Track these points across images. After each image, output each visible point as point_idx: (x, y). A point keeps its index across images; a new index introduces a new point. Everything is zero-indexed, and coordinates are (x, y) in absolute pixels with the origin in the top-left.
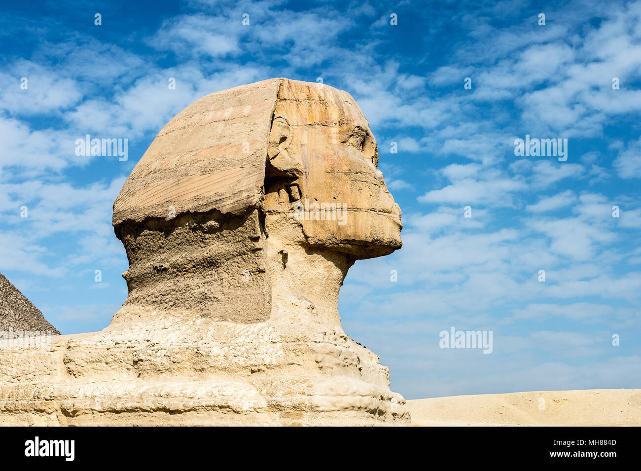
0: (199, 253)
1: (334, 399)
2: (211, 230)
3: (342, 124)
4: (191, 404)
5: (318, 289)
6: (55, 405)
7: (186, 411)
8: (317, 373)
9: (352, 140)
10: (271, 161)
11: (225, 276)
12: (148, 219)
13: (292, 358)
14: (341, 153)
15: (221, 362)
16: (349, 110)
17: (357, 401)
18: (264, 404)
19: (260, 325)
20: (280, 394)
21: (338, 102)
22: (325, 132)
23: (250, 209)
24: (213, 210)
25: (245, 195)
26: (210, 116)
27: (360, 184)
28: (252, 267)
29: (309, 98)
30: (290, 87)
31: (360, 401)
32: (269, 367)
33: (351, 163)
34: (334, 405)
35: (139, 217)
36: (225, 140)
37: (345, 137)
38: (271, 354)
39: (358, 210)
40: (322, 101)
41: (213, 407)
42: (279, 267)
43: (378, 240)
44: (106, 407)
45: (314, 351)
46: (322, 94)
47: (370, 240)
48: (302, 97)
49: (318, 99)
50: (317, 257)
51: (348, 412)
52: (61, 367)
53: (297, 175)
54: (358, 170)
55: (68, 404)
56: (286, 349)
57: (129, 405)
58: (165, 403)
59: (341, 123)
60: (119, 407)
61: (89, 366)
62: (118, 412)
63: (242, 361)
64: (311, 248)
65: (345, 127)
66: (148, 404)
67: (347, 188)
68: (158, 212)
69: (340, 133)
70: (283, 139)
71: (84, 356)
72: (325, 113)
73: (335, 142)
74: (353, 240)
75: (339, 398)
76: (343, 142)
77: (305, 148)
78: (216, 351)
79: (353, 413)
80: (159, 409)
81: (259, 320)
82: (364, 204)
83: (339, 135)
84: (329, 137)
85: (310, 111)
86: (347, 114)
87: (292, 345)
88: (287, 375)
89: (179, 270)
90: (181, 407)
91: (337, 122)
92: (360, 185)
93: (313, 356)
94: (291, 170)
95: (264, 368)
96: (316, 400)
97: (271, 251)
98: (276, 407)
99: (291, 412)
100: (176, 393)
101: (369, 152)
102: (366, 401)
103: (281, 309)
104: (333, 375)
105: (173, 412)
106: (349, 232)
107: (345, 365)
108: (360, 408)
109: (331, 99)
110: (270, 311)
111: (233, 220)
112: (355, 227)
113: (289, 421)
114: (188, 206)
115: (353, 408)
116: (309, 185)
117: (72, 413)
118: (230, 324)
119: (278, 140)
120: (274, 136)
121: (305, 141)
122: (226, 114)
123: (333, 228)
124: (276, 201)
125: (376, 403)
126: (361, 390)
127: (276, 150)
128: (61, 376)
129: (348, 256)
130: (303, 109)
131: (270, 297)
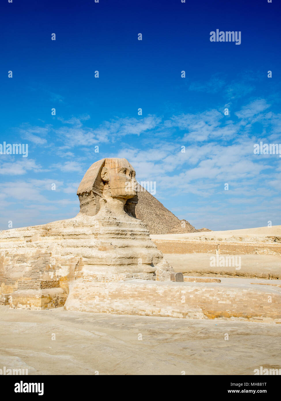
0: (87, 201)
1: (104, 232)
2: (88, 196)
4: (79, 233)
5: (115, 207)
6: (61, 234)
7: (79, 235)
8: (102, 226)
9: (121, 171)
11: (90, 206)
14: (118, 175)
15: (86, 225)
16: (121, 164)
18: (91, 233)
19: (93, 216)
20: (94, 231)
21: (118, 163)
23: (91, 191)
24: (87, 192)
27: (122, 182)
28: (93, 204)
29: (112, 162)
30: (107, 160)
31: (111, 232)
33: (120, 177)
34: (104, 233)
37: (119, 171)
38: (94, 223)
39: (121, 188)
40: (114, 163)
41: (82, 234)
42: (103, 202)
44: (67, 234)
45: (101, 222)
46: (114, 161)
47: (125, 195)
48: (110, 162)
50: (115, 199)
51: (107, 234)
52: (63, 226)
53: (109, 181)
54: (121, 179)
55: (63, 234)
57: (70, 234)
58: (75, 233)
59: (118, 168)
61: (67, 226)
62: (69, 235)
63: (89, 224)
64: (114, 197)
66: (73, 234)
67: (119, 183)
69: (118, 170)
70: (106, 173)
71: (66, 224)
72: (115, 166)
73: (117, 172)
75: (105, 231)
77: (110, 175)
81: (94, 215)
82: (123, 186)
84: (115, 171)
85: (112, 165)
86: (120, 165)
89: (84, 205)
91: (117, 167)
93: (101, 223)
94: (107, 180)
95: (92, 226)
96: (100, 232)
97: (101, 199)
98: (93, 234)
99: (96, 235)
100: (77, 231)
101: (128, 173)
102: (113, 232)
103: (100, 212)
104: (105, 226)
105: (77, 235)
106: (120, 193)
107: (110, 224)
108: (111, 233)
109: (116, 162)
110: (96, 213)
111: (89, 194)
112: (121, 192)
113: (95, 237)
114: (84, 191)
115: (109, 233)
116: (111, 183)
117: (63, 236)
118: (89, 216)
119: (104, 173)
120: (103, 173)
121: (110, 173)
122: (94, 168)
123: (117, 193)
124: (106, 187)
125: (117, 232)
126: (112, 230)
127: (103, 176)
128: (63, 228)
129: (124, 198)
130: (110, 165)
131: (98, 210)
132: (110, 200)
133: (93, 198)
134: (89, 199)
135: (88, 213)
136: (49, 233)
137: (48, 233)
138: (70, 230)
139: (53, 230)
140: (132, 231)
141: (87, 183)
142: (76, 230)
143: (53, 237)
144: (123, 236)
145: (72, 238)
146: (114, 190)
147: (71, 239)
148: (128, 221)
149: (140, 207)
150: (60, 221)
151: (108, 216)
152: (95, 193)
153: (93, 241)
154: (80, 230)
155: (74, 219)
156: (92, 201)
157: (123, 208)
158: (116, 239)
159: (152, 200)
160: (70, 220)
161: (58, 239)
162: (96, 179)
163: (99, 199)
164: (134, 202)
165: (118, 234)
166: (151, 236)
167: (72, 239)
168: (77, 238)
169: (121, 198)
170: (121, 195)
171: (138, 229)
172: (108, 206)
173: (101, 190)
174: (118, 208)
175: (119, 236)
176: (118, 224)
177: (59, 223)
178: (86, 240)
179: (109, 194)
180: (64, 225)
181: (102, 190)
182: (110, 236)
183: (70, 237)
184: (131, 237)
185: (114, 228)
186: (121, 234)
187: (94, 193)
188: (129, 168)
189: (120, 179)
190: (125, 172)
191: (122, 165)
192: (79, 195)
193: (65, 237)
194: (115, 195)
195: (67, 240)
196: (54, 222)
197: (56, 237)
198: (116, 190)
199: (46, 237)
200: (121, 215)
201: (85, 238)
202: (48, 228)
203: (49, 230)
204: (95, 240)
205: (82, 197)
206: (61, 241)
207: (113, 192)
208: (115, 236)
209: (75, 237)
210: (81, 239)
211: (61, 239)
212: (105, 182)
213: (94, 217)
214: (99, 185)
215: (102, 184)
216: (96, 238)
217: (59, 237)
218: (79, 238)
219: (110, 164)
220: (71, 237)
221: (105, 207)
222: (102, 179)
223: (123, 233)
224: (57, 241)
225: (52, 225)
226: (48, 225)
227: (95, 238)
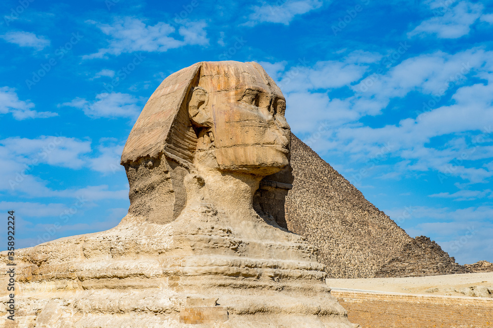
0: (148, 181)
1: (196, 268)
2: (151, 168)
3: (238, 88)
4: (127, 273)
5: (229, 198)
6: (75, 275)
7: (125, 277)
8: (191, 253)
9: (245, 98)
10: (193, 118)
11: (157, 195)
13: (178, 244)
14: (235, 109)
15: (146, 248)
16: (244, 78)
17: (213, 269)
18: (161, 272)
19: (167, 225)
20: (169, 266)
21: (237, 74)
22: (226, 95)
23: (160, 154)
24: (148, 156)
26: (162, 92)
28: (167, 189)
29: (219, 74)
30: (207, 68)
31: (216, 269)
32: (167, 250)
33: (241, 114)
34: (196, 272)
37: (240, 97)
38: (167, 243)
39: (247, 145)
40: (226, 75)
41: (136, 275)
42: (195, 186)
43: (263, 164)
44: (93, 276)
45: (189, 240)
46: (226, 70)
47: (257, 164)
48: (214, 73)
49: (223, 73)
50: (228, 177)
51: (206, 276)
52: (80, 252)
53: (210, 126)
54: (246, 119)
55: (80, 274)
56: (175, 239)
57: (102, 274)
58: (116, 273)
59: (236, 88)
60: (98, 276)
61: (93, 252)
62: (98, 278)
63: (154, 247)
64: (225, 172)
65: (239, 90)
66: (109, 274)
67: (238, 131)
69: (236, 95)
70: (202, 102)
71: (90, 246)
72: (227, 82)
73: (232, 101)
74: (247, 165)
75: (200, 268)
76: (238, 101)
77: (214, 107)
78: (143, 241)
79: (211, 276)
80: (114, 277)
81: (168, 222)
82: (251, 141)
83: (235, 96)
84: (229, 99)
85: (219, 82)
86: (241, 81)
87: (178, 237)
88: (175, 254)
89: (142, 192)
90: (123, 275)
91: (234, 87)
92: (247, 129)
93: (189, 243)
94: (205, 123)
95: (164, 251)
96: (186, 269)
97: (189, 177)
98: (166, 274)
99: (173, 277)
100: (121, 267)
101: (265, 103)
102: (222, 269)
103: (184, 214)
104: (201, 254)
105: (120, 278)
106: (243, 160)
107: (215, 247)
108: (216, 273)
109: (232, 72)
110: (176, 216)
111: (156, 161)
112: (246, 156)
113: (172, 282)
114: (140, 153)
115: (210, 273)
116: (217, 131)
117: (81, 279)
118: (155, 225)
119: (196, 104)
120: (193, 102)
121: (215, 103)
122: (168, 90)
123: (232, 158)
124: (203, 142)
125: (234, 270)
126: (218, 263)
127: (196, 111)
128: (80, 258)
129: (252, 175)
130: (215, 81)
131: (180, 207)
132: (213, 179)
133: (166, 172)
134: (155, 177)
135: (152, 215)
136: (42, 271)
137: (38, 272)
138: (102, 263)
139: (54, 263)
140: (275, 267)
141: (151, 130)
142: (118, 265)
143: (51, 285)
144: (251, 282)
145: (107, 287)
146: (226, 151)
147: (103, 288)
148: (264, 238)
149: (298, 200)
150: (73, 239)
151: (209, 225)
152: (173, 160)
153: (165, 297)
154: (128, 264)
155: (112, 234)
156: (162, 181)
157: (249, 201)
158: (231, 290)
159: (331, 180)
160: (101, 235)
161: (65, 288)
162: (176, 121)
163: (183, 175)
164: (280, 185)
165: (237, 275)
166: (330, 283)
167: (105, 290)
168: (120, 287)
169: (244, 173)
171: (292, 262)
172: (207, 196)
173: (189, 150)
174: (235, 200)
175: (239, 282)
176: (236, 248)
177: (69, 245)
178: (145, 290)
179: (210, 161)
180: (84, 249)
181: (193, 150)
182: (214, 281)
183: (101, 284)
184: (273, 284)
185: (223, 259)
186: (246, 276)
187: (168, 158)
188: (267, 90)
189: (243, 121)
190: (256, 98)
191: (248, 80)
192: (127, 164)
193: (86, 283)
194: (228, 164)
195: (93, 291)
196: (57, 241)
197: (60, 283)
198: (230, 151)
199: (33, 284)
200: (244, 222)
201: (142, 287)
202: (40, 257)
203: (41, 263)
204: (172, 292)
205: (137, 170)
206: (75, 294)
207: (222, 155)
208: (229, 281)
209: (115, 285)
210: (132, 290)
211: (75, 288)
212: (201, 130)
213: (169, 227)
214: (183, 137)
215: (191, 133)
216: (175, 285)
217: (70, 284)
218: (125, 287)
219: (216, 78)
220: (105, 282)
221: (199, 198)
222: (191, 121)
223: (251, 271)
224: (61, 294)
225: (49, 249)
226: (40, 250)
227: (172, 286)
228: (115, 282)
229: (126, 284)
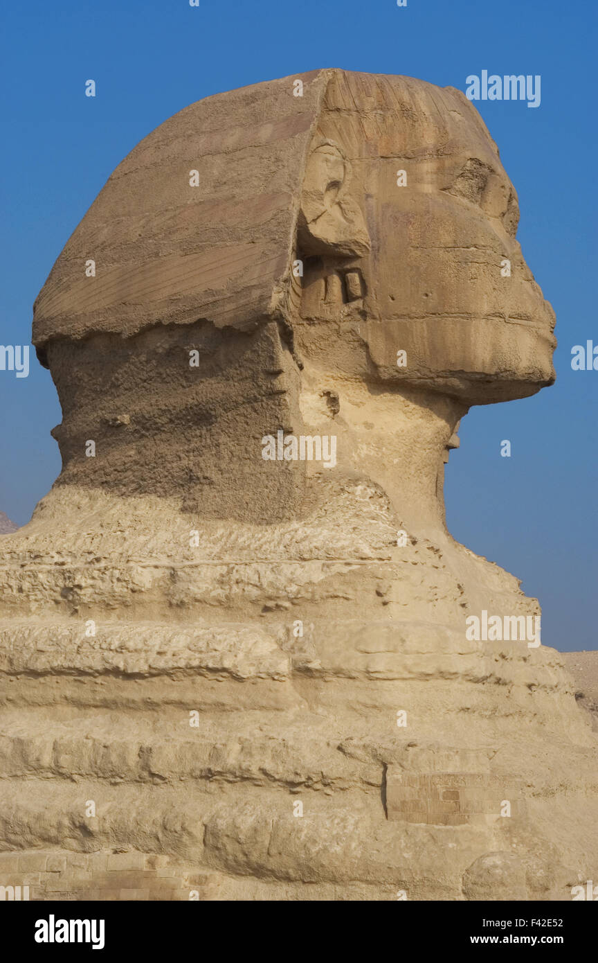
0: (179, 398)
1: (409, 660)
3: (443, 154)
4: (160, 664)
7: (152, 675)
8: (378, 613)
9: (461, 185)
10: (309, 226)
11: (223, 439)
12: (91, 335)
16: (456, 127)
21: (437, 113)
22: (409, 171)
23: (264, 321)
24: (204, 322)
25: (256, 294)
26: (202, 143)
27: (474, 268)
29: (383, 107)
30: (347, 87)
32: (296, 602)
33: (458, 229)
34: (407, 669)
35: (78, 329)
36: (225, 191)
37: (449, 178)
39: (468, 316)
40: (406, 112)
41: (200, 670)
43: (506, 371)
44: (19, 666)
45: (374, 576)
46: (406, 97)
48: (370, 103)
49: (398, 107)
53: (359, 253)
54: (471, 242)
58: (119, 662)
59: (440, 153)
62: (39, 675)
65: (448, 161)
66: (89, 663)
67: (448, 275)
68: (109, 322)
69: (438, 171)
70: (337, 186)
72: (411, 134)
73: (430, 188)
74: (462, 372)
75: (417, 657)
76: (444, 189)
77: (372, 202)
80: (106, 672)
82: (482, 305)
83: (434, 176)
84: (420, 181)
85: (384, 130)
86: (452, 135)
88: (328, 616)
89: (145, 427)
90: (144, 669)
91: (432, 150)
92: (473, 270)
93: (373, 584)
94: (346, 244)
95: (287, 604)
96: (376, 661)
98: (304, 671)
100: (136, 644)
102: (466, 663)
105: (133, 677)
106: (454, 358)
108: (453, 675)
109: (424, 108)
112: (463, 347)
114: (160, 313)
115: (440, 674)
116: (379, 270)
118: (231, 525)
119: (323, 188)
120: (314, 181)
121: (373, 190)
122: (229, 140)
123: (422, 349)
124: (322, 299)
127: (319, 207)
130: (370, 128)
133: (275, 375)
135: (208, 496)
141: (190, 248)
145: (72, 702)
147: (54, 704)
168: (130, 705)
170: (453, 374)
179: (343, 353)
187: (283, 336)
194: (405, 365)
198: (419, 329)
207: (389, 338)
212: (328, 261)
218: (150, 705)
219: (374, 118)
222: (306, 233)
228: (110, 688)
229: (156, 696)
